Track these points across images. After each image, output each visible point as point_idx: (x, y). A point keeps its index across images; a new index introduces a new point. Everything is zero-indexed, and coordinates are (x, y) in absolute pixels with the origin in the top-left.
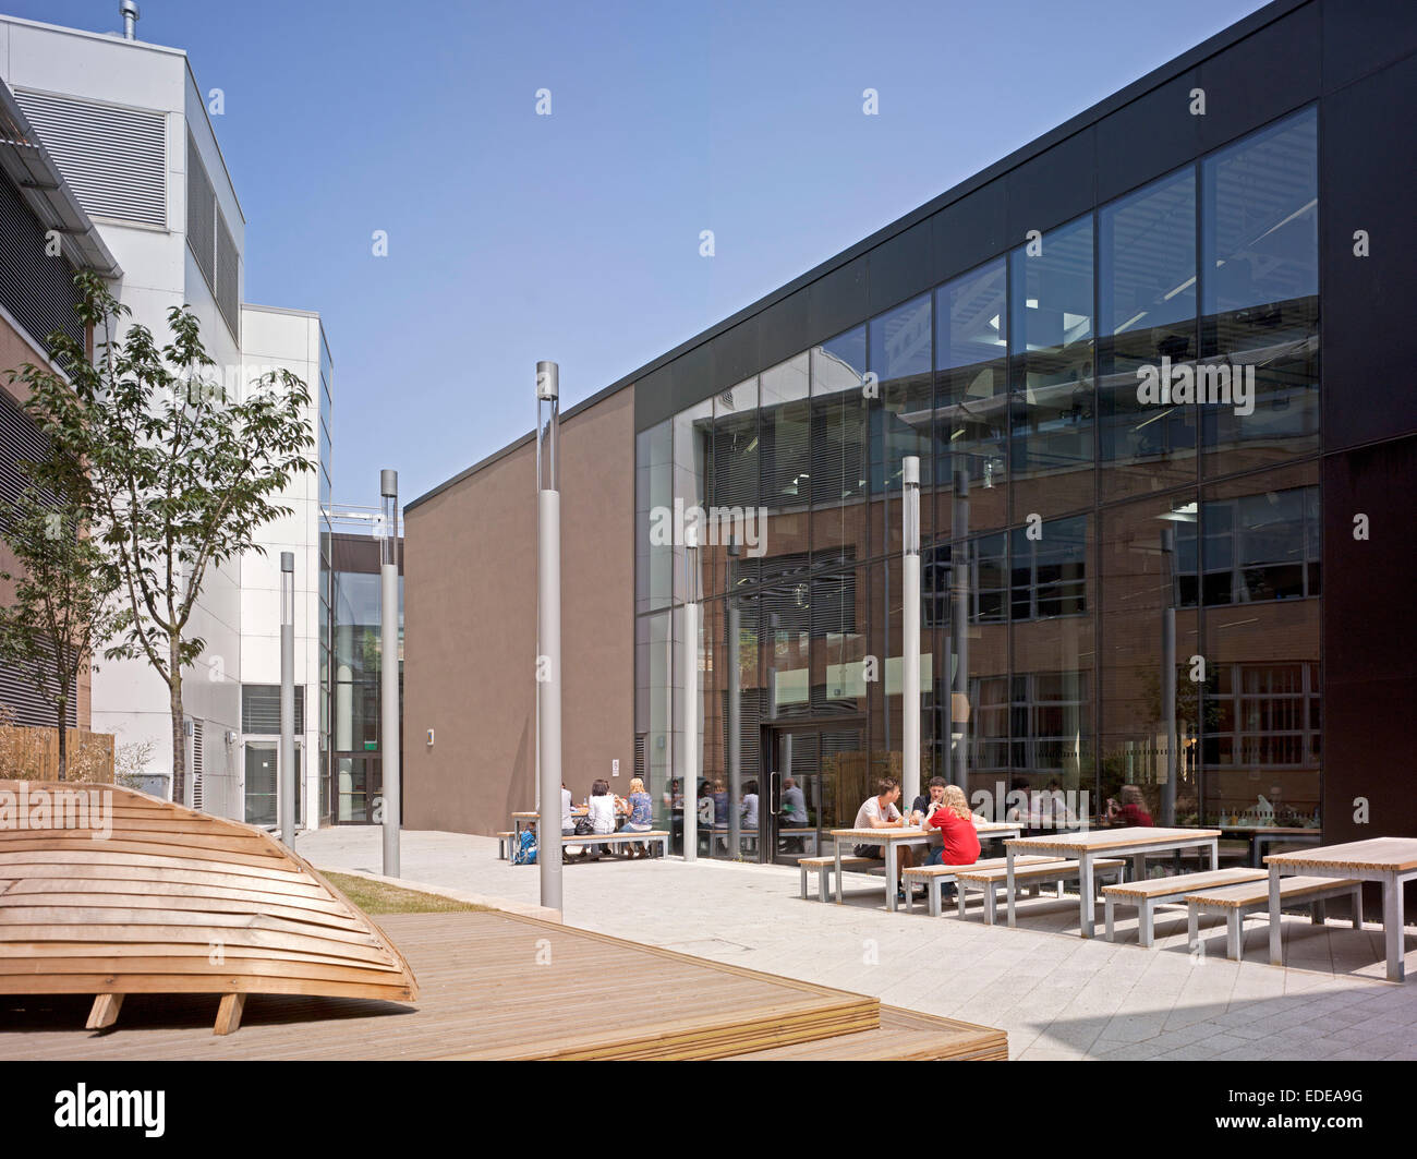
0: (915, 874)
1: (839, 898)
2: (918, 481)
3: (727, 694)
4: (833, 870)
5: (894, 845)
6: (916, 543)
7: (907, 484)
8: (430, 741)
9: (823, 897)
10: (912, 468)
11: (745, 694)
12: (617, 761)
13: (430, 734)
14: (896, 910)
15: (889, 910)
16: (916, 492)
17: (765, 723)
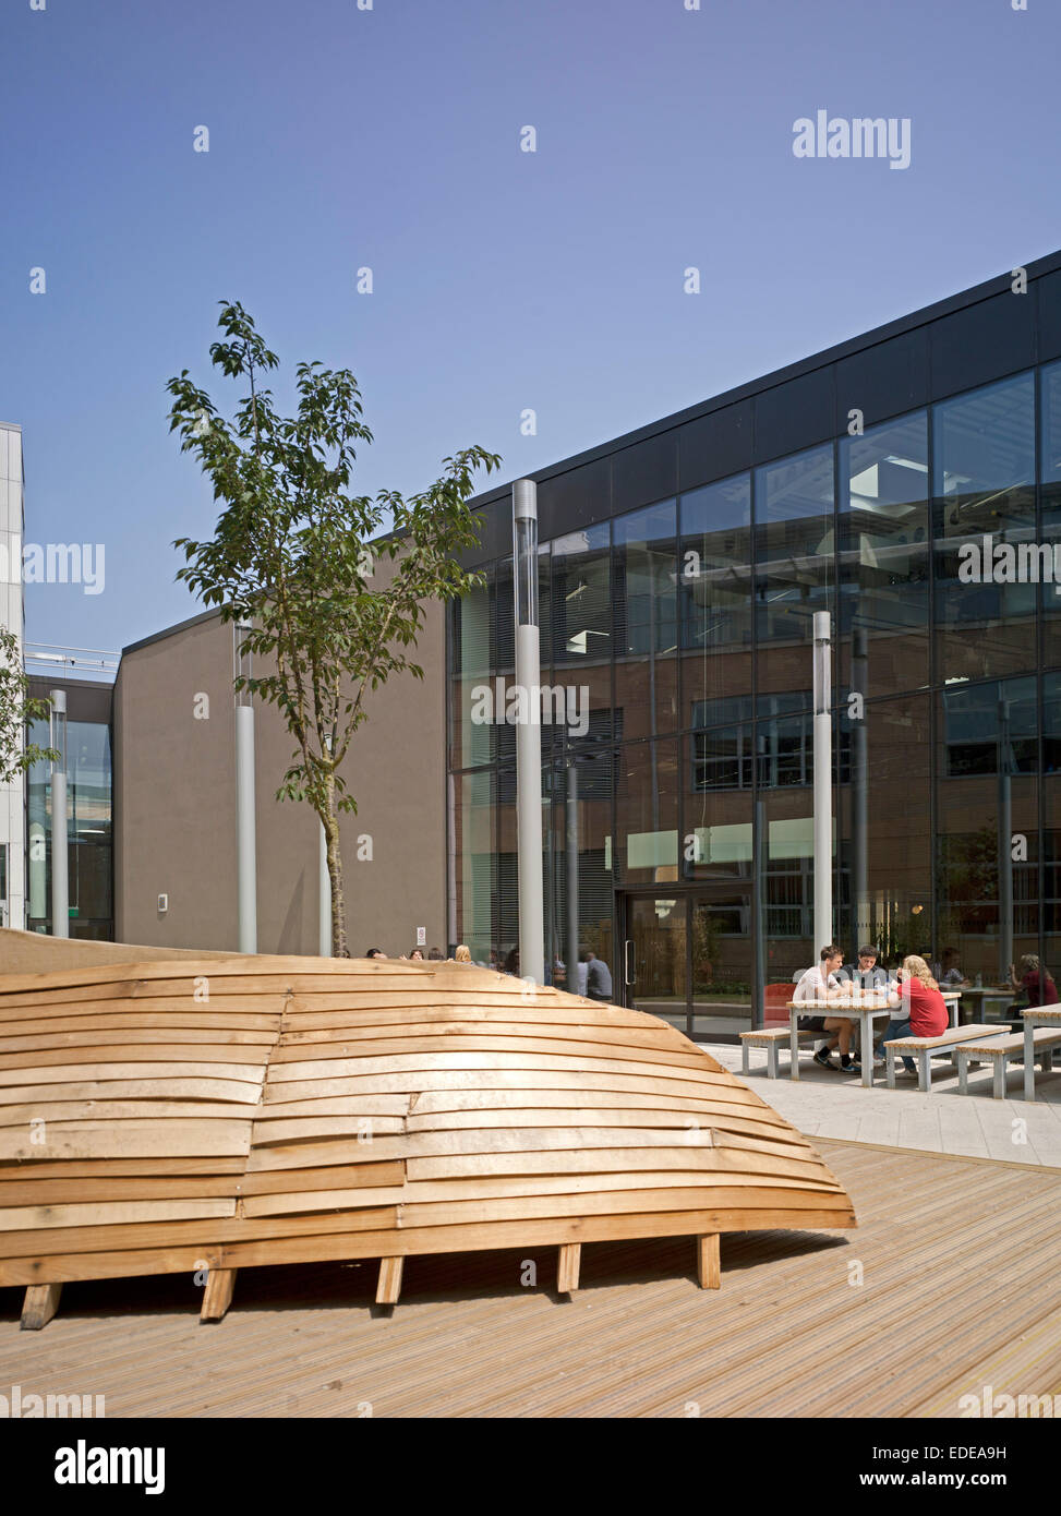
0: (900, 1047)
1: (795, 1071)
2: (829, 637)
3: (565, 855)
4: (787, 1046)
5: (871, 1017)
6: (827, 703)
7: (818, 640)
8: (162, 906)
9: (772, 1071)
10: (823, 623)
11: (583, 855)
12: (424, 929)
13: (164, 899)
14: (873, 1086)
15: (864, 1086)
16: (827, 649)
17: (621, 888)
